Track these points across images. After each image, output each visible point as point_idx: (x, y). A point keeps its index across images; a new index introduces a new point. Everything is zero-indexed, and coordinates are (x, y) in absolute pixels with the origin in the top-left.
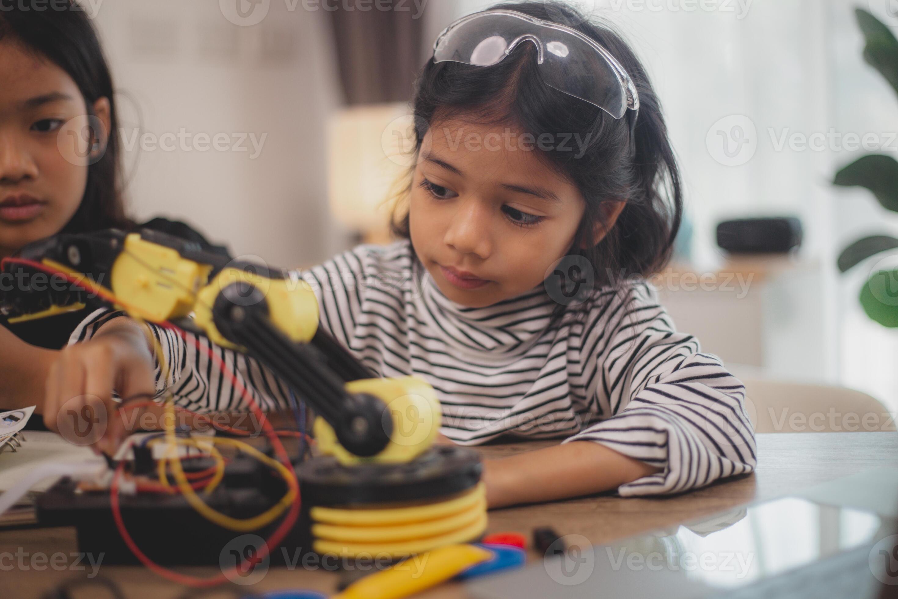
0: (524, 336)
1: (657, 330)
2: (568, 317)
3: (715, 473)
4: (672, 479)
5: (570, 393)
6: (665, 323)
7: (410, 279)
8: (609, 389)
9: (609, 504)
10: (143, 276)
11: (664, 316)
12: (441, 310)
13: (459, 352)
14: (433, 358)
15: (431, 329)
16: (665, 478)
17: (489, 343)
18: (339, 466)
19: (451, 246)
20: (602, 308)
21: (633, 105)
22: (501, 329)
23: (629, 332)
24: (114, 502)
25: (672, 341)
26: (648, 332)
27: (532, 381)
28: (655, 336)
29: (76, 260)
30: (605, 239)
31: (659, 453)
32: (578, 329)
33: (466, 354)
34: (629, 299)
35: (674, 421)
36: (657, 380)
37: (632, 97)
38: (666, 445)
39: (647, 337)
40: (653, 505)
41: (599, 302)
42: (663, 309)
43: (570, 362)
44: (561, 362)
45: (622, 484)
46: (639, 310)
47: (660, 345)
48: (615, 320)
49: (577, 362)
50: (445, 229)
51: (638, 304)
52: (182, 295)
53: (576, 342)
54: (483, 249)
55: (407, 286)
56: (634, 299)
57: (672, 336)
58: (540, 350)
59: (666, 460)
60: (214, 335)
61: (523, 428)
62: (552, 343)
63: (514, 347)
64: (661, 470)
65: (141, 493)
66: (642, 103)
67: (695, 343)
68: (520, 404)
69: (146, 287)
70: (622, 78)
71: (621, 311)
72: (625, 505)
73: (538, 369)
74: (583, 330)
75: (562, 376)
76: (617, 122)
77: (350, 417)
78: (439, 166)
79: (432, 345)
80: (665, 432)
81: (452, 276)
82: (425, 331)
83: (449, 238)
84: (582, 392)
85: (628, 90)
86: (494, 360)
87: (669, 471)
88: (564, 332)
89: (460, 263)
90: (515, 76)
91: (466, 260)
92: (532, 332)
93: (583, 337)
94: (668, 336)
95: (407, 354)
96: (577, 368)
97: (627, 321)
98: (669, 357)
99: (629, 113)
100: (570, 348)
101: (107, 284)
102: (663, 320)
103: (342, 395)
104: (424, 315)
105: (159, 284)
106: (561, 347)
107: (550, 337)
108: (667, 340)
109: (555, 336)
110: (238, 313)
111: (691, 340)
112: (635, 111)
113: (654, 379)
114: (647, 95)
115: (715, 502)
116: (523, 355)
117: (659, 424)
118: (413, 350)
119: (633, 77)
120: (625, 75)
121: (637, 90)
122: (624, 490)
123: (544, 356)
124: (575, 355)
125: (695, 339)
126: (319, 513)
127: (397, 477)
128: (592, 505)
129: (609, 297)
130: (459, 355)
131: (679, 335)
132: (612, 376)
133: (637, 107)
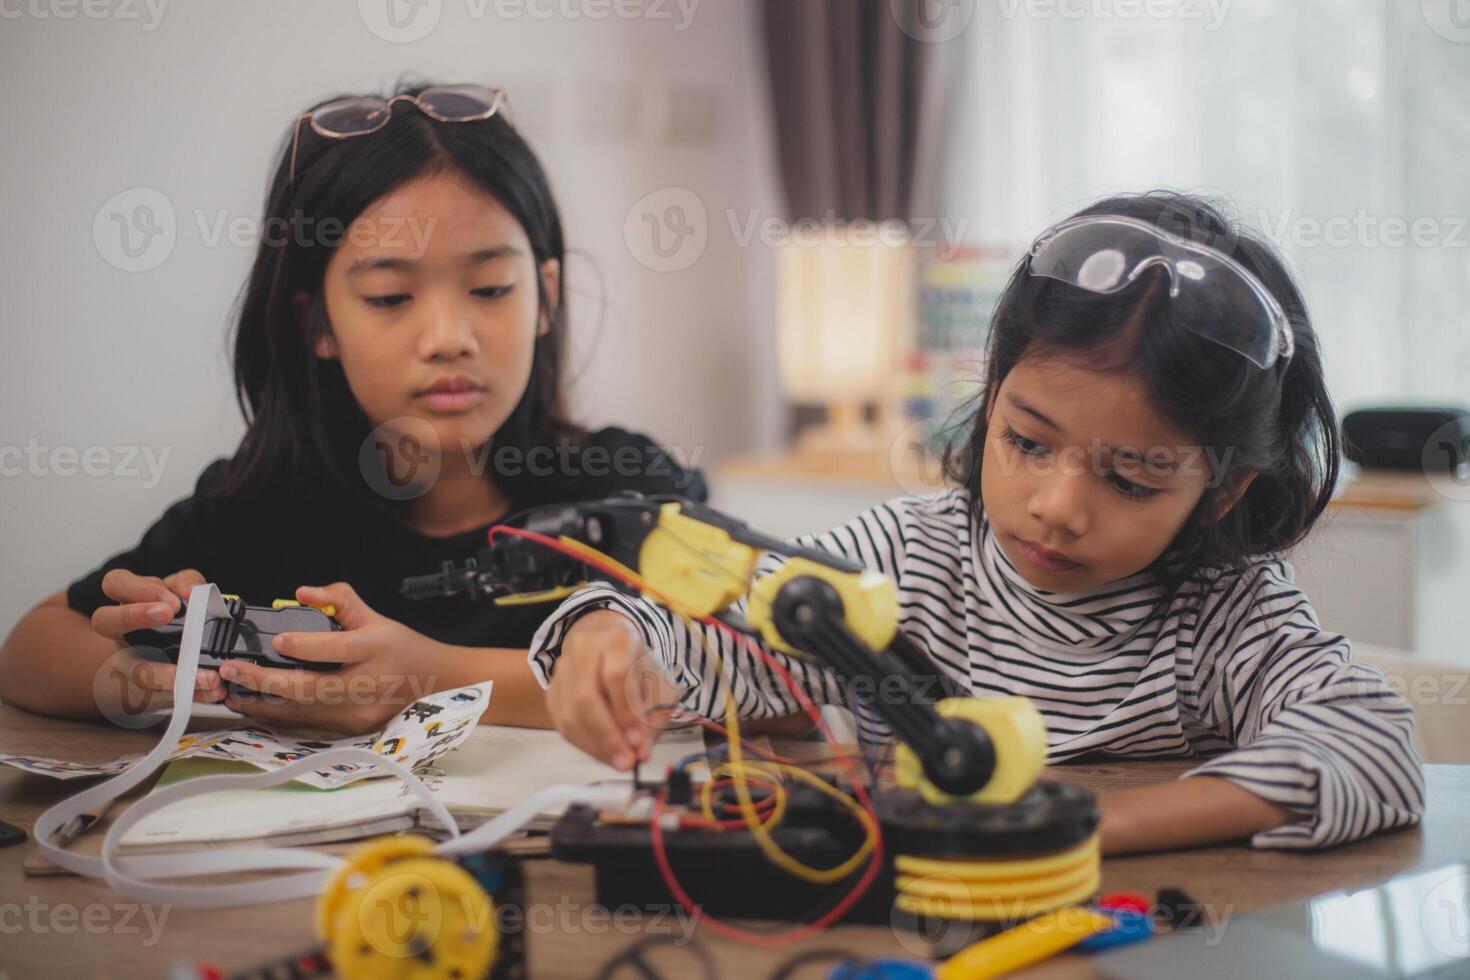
0: (1119, 627)
1: (1297, 626)
2: (1179, 603)
3: (1374, 823)
4: (1322, 830)
5: (1178, 701)
6: (1307, 616)
7: (969, 544)
8: (1232, 700)
9: (1241, 857)
10: (683, 559)
11: (1303, 607)
12: (1009, 586)
13: (1033, 643)
14: (998, 649)
15: (998, 612)
16: (1314, 829)
17: (1075, 635)
18: (922, 803)
19: (1037, 517)
20: (1223, 593)
21: (1285, 349)
22: (1091, 617)
23: (1261, 628)
24: (657, 840)
25: (1316, 643)
26: (1286, 630)
27: (1131, 685)
28: (1296, 635)
29: (595, 534)
30: (1231, 512)
31: (1305, 797)
32: (1191, 620)
33: (1041, 646)
34: (1258, 583)
35: (1325, 757)
36: (1300, 696)
37: (1285, 341)
38: (1316, 788)
39: (1285, 637)
40: (1298, 863)
41: (1219, 585)
42: (1304, 597)
43: (1179, 661)
44: (1168, 662)
45: (1257, 831)
46: (1272, 598)
47: (1300, 647)
48: (1239, 610)
49: (1189, 662)
50: (1029, 494)
51: (1271, 590)
52: (732, 586)
53: (1188, 636)
54: (1078, 524)
55: (965, 551)
56: (1267, 582)
57: (1317, 636)
58: (1140, 644)
59: (1316, 804)
60: (772, 638)
61: (1115, 745)
62: (1155, 637)
63: (1107, 640)
64: (1308, 818)
65: (685, 829)
66: (1298, 346)
67: (1347, 646)
68: (1113, 714)
69: (685, 573)
70: (1275, 316)
71: (1248, 598)
72: (1260, 860)
73: (1139, 670)
74: (1197, 621)
75: (1168, 680)
76: (1264, 373)
77: (942, 748)
78: (1030, 416)
79: (996, 632)
80: (1316, 773)
81: (1034, 553)
82: (986, 612)
83: (1035, 505)
84: (1194, 701)
85: (1282, 334)
86: (1079, 655)
87: (1319, 821)
88: (1172, 624)
89: (1047, 538)
90: (1140, 311)
91: (1055, 535)
92: (1130, 623)
93: (1197, 630)
94: (1311, 636)
95: (964, 644)
96: (1189, 670)
97: (1256, 614)
98: (1313, 664)
99: (1280, 360)
100: (1181, 644)
101: (635, 566)
102: (1303, 612)
103: (933, 719)
104: (987, 593)
105: (703, 571)
106: (1168, 643)
107: (1152, 628)
108: (1311, 641)
109: (1161, 627)
110: (805, 613)
111: (1342, 642)
112: (1287, 359)
113: (1294, 695)
114: (1303, 334)
115: (1372, 861)
116: (1118, 650)
117: (1309, 762)
118: (973, 639)
119: (1288, 311)
120: (1279, 312)
121: (1293, 328)
122: (1259, 841)
123: (1147, 653)
124: (1186, 653)
125: (1347, 641)
126: (904, 863)
127: (999, 824)
128: (1219, 858)
129: (1233, 578)
130: (1032, 647)
131: (1326, 635)
132: (1237, 685)
133: (1290, 353)
